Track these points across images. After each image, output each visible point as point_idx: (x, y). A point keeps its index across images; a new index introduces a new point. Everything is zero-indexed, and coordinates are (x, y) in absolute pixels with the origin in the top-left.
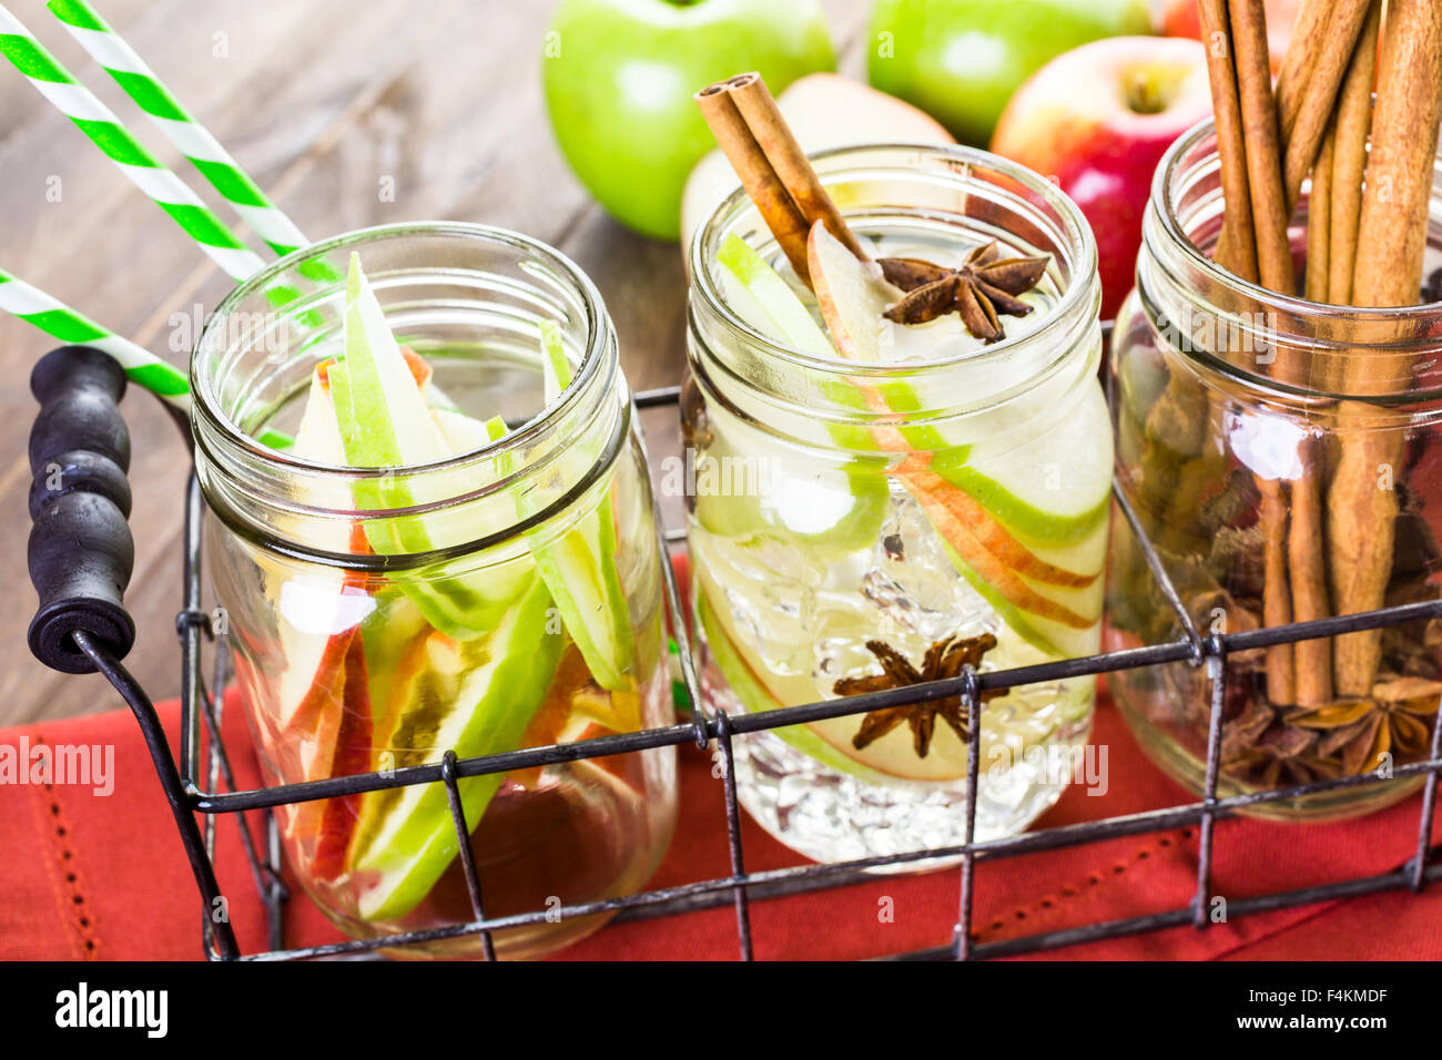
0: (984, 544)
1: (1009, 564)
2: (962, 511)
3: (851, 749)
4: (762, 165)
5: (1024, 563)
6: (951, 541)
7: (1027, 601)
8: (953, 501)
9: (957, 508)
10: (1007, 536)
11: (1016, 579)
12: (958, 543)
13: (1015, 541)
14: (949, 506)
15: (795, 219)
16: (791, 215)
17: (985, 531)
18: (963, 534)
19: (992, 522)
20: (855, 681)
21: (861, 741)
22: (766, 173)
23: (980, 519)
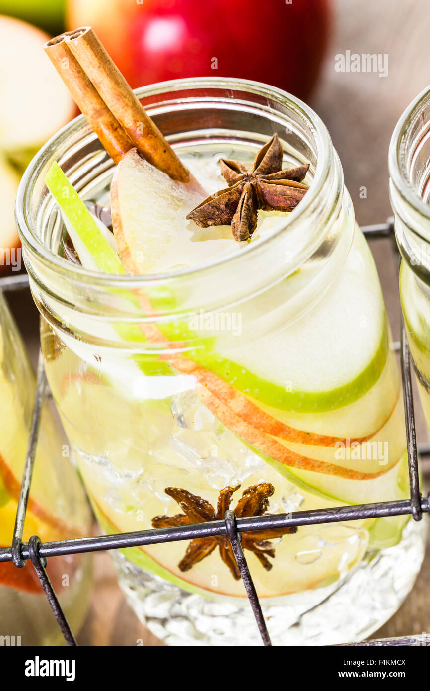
0: (239, 415)
1: (265, 431)
2: (217, 389)
3: (178, 571)
4: (95, 101)
5: (279, 429)
6: (215, 412)
7: (289, 460)
8: (209, 381)
9: (213, 387)
10: (256, 410)
11: (275, 443)
12: (220, 414)
13: (264, 413)
14: (206, 385)
15: (121, 143)
16: (118, 141)
17: (237, 405)
18: (223, 408)
19: (242, 398)
20: (168, 518)
21: (185, 565)
22: (98, 107)
23: (232, 395)
